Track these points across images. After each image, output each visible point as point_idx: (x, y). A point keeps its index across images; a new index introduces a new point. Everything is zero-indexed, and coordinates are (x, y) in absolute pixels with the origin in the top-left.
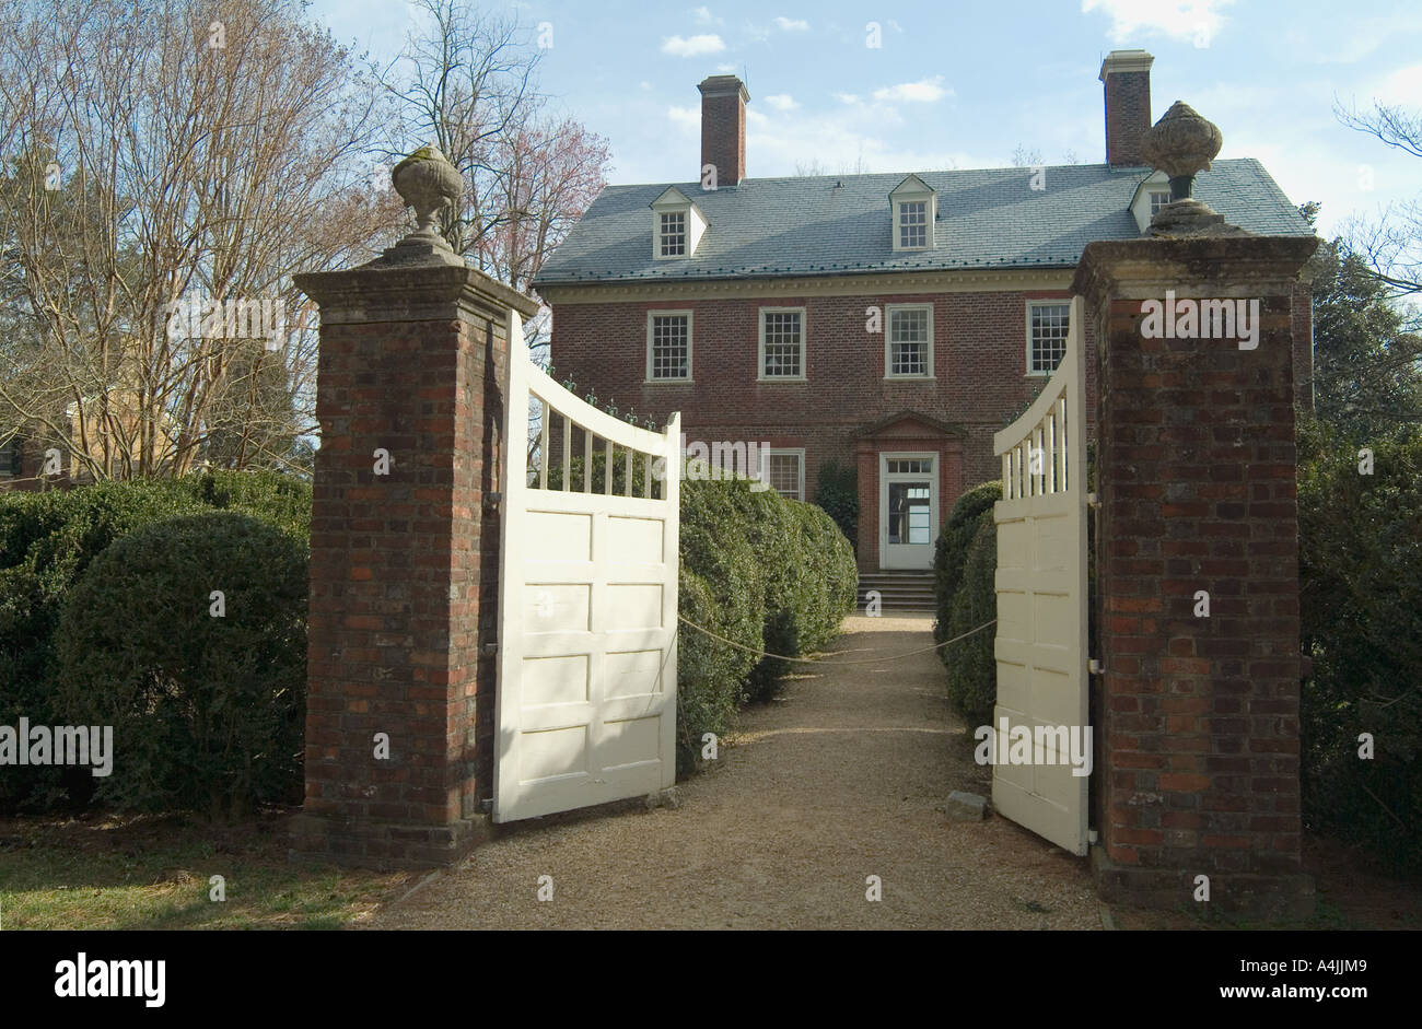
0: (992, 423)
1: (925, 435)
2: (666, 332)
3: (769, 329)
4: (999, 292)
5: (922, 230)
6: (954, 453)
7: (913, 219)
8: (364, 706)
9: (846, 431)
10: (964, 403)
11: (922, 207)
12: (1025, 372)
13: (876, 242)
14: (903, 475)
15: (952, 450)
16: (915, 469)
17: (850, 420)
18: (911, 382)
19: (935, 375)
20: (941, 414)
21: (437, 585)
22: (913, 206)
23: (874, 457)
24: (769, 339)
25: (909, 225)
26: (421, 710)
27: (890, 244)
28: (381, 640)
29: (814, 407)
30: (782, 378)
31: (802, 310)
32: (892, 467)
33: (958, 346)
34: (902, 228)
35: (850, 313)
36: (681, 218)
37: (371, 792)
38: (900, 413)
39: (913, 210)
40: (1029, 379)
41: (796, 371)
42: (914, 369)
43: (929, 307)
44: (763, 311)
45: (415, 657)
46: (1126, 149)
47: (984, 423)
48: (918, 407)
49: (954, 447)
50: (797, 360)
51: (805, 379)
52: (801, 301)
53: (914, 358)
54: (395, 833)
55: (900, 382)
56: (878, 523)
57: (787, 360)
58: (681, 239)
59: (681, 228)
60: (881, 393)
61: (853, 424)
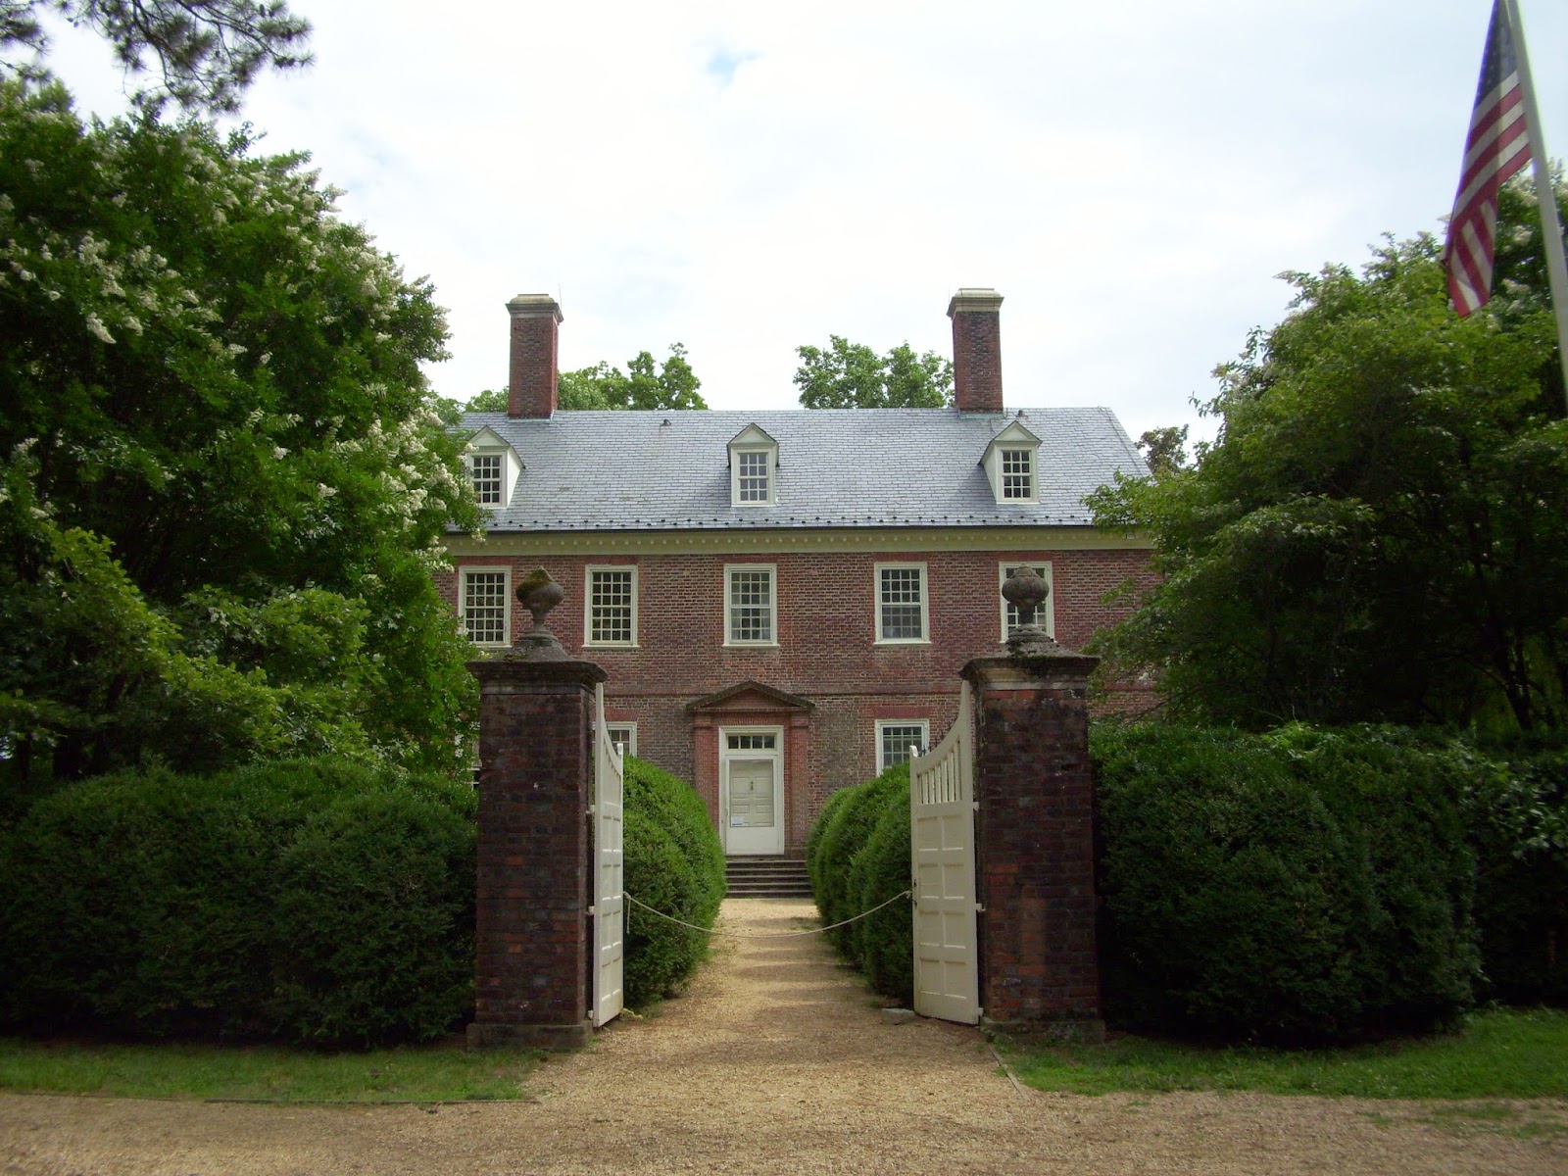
0: (840, 695)
1: (768, 708)
2: (480, 589)
3: (596, 589)
4: (846, 554)
5: (763, 483)
6: (799, 728)
7: (753, 471)
8: (519, 949)
9: (683, 703)
10: (810, 672)
11: (763, 457)
12: (874, 640)
13: (712, 495)
14: (745, 751)
15: (797, 724)
16: (757, 745)
17: (686, 691)
18: (753, 649)
19: (779, 641)
20: (786, 687)
21: (569, 867)
22: (753, 456)
23: (712, 730)
24: (596, 600)
25: (748, 477)
26: (559, 949)
27: (728, 497)
28: (530, 903)
29: (646, 677)
30: (612, 643)
31: (633, 569)
32: (733, 743)
33: (803, 610)
34: (741, 480)
35: (686, 573)
36: (497, 462)
37: (525, 1005)
38: (742, 685)
39: (753, 461)
40: (879, 647)
41: (627, 636)
42: (756, 635)
43: (772, 569)
44: (589, 570)
45: (555, 916)
46: (975, 394)
47: (831, 695)
48: (762, 679)
49: (799, 721)
50: (627, 624)
51: (636, 646)
52: (633, 559)
53: (756, 623)
54: (545, 1030)
55: (740, 650)
56: (717, 804)
57: (616, 624)
58: (497, 486)
59: (496, 473)
60: (720, 661)
61: (689, 695)
